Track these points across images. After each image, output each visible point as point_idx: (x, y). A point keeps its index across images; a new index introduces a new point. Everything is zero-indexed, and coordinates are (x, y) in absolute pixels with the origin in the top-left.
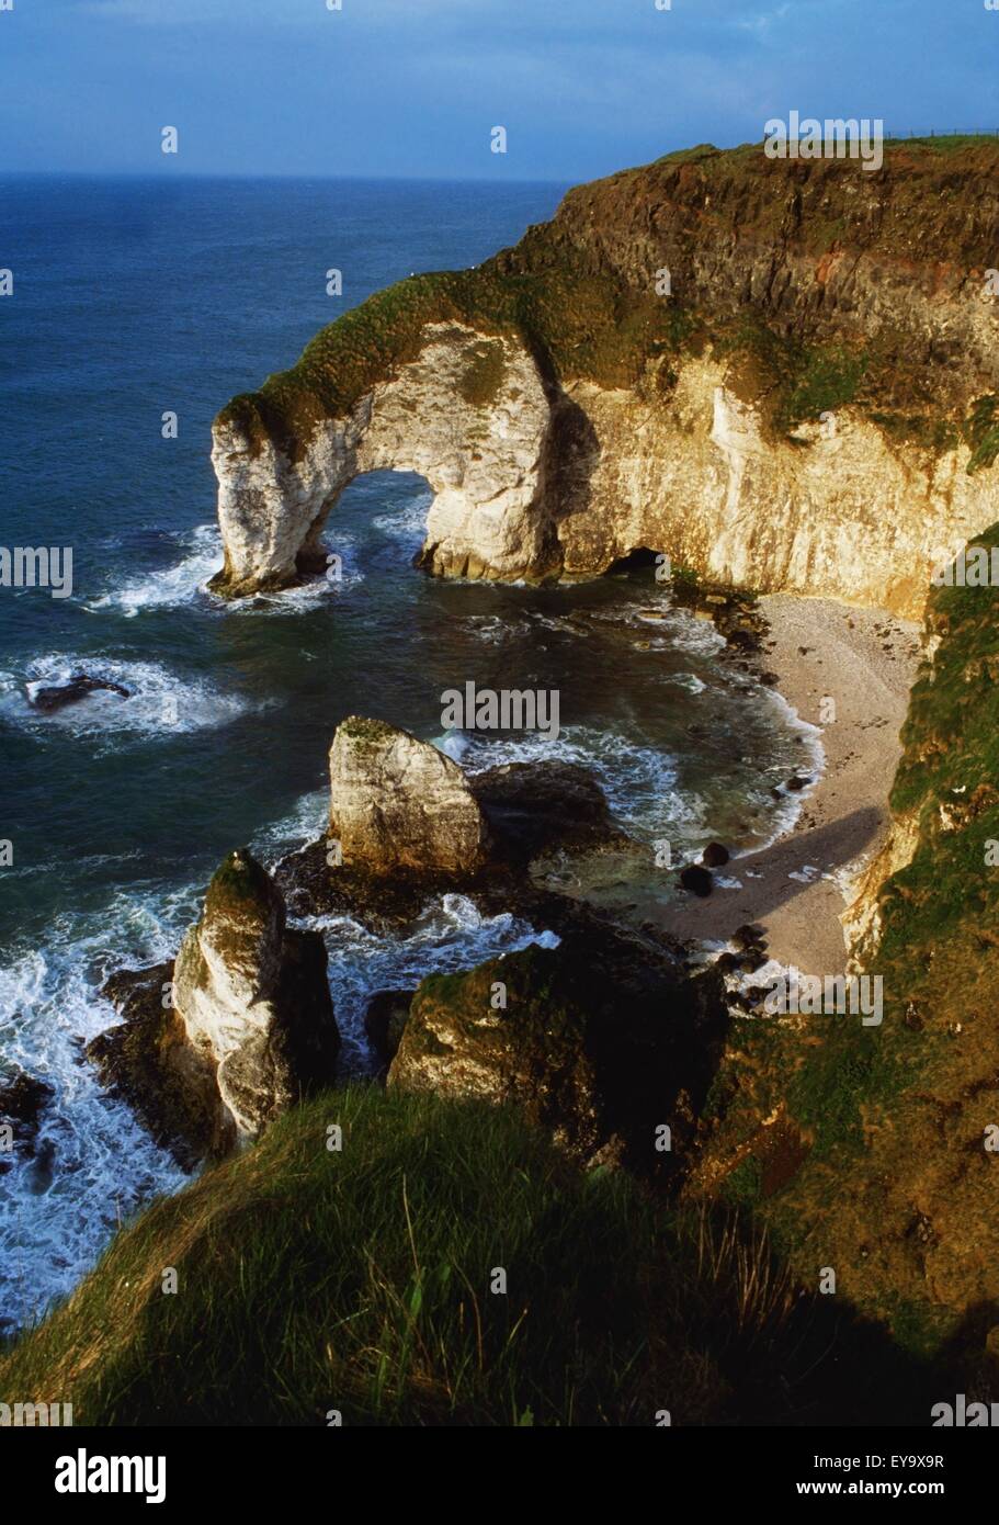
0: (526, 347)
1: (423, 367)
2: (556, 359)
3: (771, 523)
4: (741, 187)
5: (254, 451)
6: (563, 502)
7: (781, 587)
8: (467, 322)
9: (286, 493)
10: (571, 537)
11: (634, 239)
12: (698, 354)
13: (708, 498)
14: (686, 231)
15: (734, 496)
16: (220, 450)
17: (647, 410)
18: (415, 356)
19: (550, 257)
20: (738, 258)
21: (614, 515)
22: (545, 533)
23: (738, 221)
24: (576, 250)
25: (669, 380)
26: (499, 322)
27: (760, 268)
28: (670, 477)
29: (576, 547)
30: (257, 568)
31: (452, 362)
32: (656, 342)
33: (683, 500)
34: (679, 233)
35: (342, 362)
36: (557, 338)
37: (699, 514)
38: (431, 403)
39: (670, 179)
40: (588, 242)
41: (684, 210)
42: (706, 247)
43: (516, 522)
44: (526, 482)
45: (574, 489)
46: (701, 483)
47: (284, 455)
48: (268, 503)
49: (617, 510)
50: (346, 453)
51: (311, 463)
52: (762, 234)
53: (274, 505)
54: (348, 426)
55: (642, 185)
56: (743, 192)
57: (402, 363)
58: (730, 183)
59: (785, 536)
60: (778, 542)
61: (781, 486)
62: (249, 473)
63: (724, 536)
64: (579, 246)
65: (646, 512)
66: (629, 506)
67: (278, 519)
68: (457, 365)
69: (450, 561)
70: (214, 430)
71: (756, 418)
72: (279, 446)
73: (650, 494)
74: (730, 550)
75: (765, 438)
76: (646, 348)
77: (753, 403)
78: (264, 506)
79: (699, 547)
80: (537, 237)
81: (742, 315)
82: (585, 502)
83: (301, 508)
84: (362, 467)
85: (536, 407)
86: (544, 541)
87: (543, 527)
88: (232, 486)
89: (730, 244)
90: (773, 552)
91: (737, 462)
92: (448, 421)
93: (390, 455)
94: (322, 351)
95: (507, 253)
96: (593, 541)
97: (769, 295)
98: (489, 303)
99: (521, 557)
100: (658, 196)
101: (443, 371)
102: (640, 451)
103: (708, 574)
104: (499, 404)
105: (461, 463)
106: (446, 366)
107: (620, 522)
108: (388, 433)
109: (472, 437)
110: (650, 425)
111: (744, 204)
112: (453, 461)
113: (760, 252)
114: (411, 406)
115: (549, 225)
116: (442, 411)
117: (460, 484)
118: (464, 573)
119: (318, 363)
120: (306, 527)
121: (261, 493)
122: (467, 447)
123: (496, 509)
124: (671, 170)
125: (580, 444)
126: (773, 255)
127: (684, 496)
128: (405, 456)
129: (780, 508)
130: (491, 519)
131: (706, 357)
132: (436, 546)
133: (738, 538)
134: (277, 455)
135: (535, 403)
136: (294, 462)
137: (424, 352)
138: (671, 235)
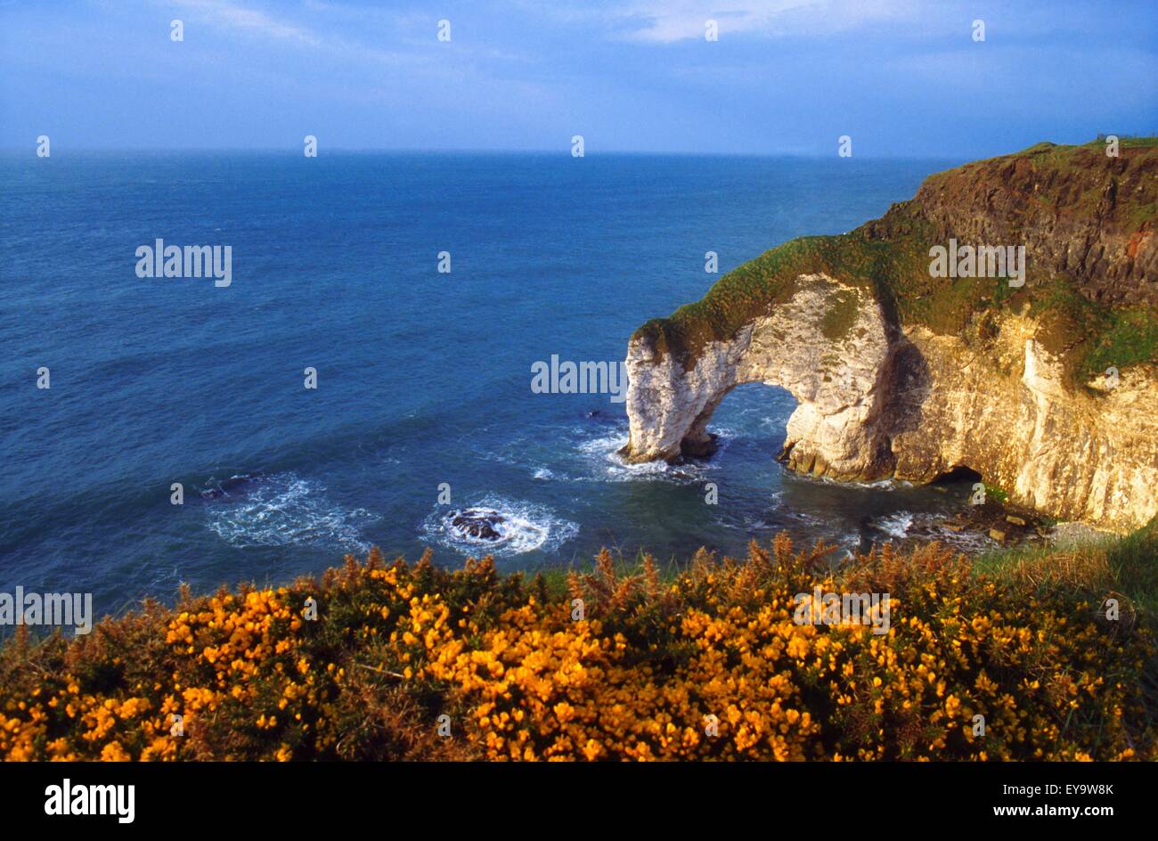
0: (874, 296)
1: (794, 307)
2: (900, 307)
3: (1073, 459)
4: (1065, 176)
5: (657, 361)
6: (898, 421)
7: (1081, 516)
8: (833, 276)
9: (677, 393)
10: (903, 450)
11: (974, 216)
12: (1017, 311)
13: (1020, 431)
14: (1017, 211)
15: (1039, 432)
16: (631, 358)
17: (972, 353)
18: (789, 299)
19: (907, 226)
20: (1057, 235)
21: (940, 436)
22: (880, 444)
23: (1060, 202)
24: (929, 223)
25: (991, 331)
26: (857, 277)
27: (1075, 244)
28: (990, 409)
29: (907, 459)
30: (650, 447)
31: (817, 304)
32: (983, 298)
33: (1000, 430)
34: (1012, 212)
35: (734, 300)
36: (903, 291)
37: (1012, 443)
38: (796, 335)
39: (1007, 169)
40: (938, 217)
41: (1017, 194)
42: (1032, 224)
43: (853, 433)
44: (864, 402)
45: (908, 411)
46: (1015, 417)
47: (679, 365)
48: (663, 400)
49: (943, 432)
50: (727, 368)
51: (699, 372)
52: (1080, 215)
53: (666, 401)
54: (731, 348)
55: (984, 175)
56: (1066, 181)
57: (778, 303)
58: (1055, 173)
59: (1085, 472)
60: (1078, 476)
61: (1081, 428)
62: (651, 376)
63: (1028, 466)
64: (931, 220)
65: (968, 436)
66: (954, 430)
67: (668, 412)
68: (821, 307)
69: (801, 458)
70: (630, 343)
71: (1059, 368)
72: (676, 359)
73: (972, 422)
74: (1034, 478)
75: (1065, 386)
76: (973, 303)
77: (1058, 355)
78: (659, 401)
79: (1010, 471)
80: (898, 212)
81: (1058, 281)
82: (916, 423)
83: (688, 406)
84: (739, 379)
85: (877, 345)
86: (878, 451)
87: (879, 438)
88: (636, 384)
89: (1051, 222)
90: (1074, 484)
91: (1042, 403)
92: (808, 350)
93: (762, 371)
94: (721, 291)
95: (872, 223)
96: (921, 456)
97: (1083, 265)
98: (853, 261)
99: (857, 462)
100: (995, 183)
101: (809, 311)
102: (966, 386)
103: (1014, 496)
104: (849, 339)
105: (814, 382)
106: (811, 307)
107: (945, 442)
108: (761, 355)
109: (826, 364)
110: (974, 365)
111: (1067, 190)
112: (808, 381)
113: (1076, 229)
114: (781, 336)
115: (909, 204)
116: (804, 341)
117: (812, 399)
118: (811, 469)
119: (716, 299)
120: (691, 419)
121: (659, 392)
122: (821, 371)
123: (838, 421)
124: (1008, 163)
125: (916, 376)
126: (1086, 232)
127: (1001, 427)
128: (772, 374)
129: (1081, 446)
130: (834, 429)
131: (1024, 314)
132: (792, 445)
133: (1041, 468)
134: (674, 365)
135: (876, 341)
136: (686, 371)
137: (796, 296)
138: (1004, 214)
